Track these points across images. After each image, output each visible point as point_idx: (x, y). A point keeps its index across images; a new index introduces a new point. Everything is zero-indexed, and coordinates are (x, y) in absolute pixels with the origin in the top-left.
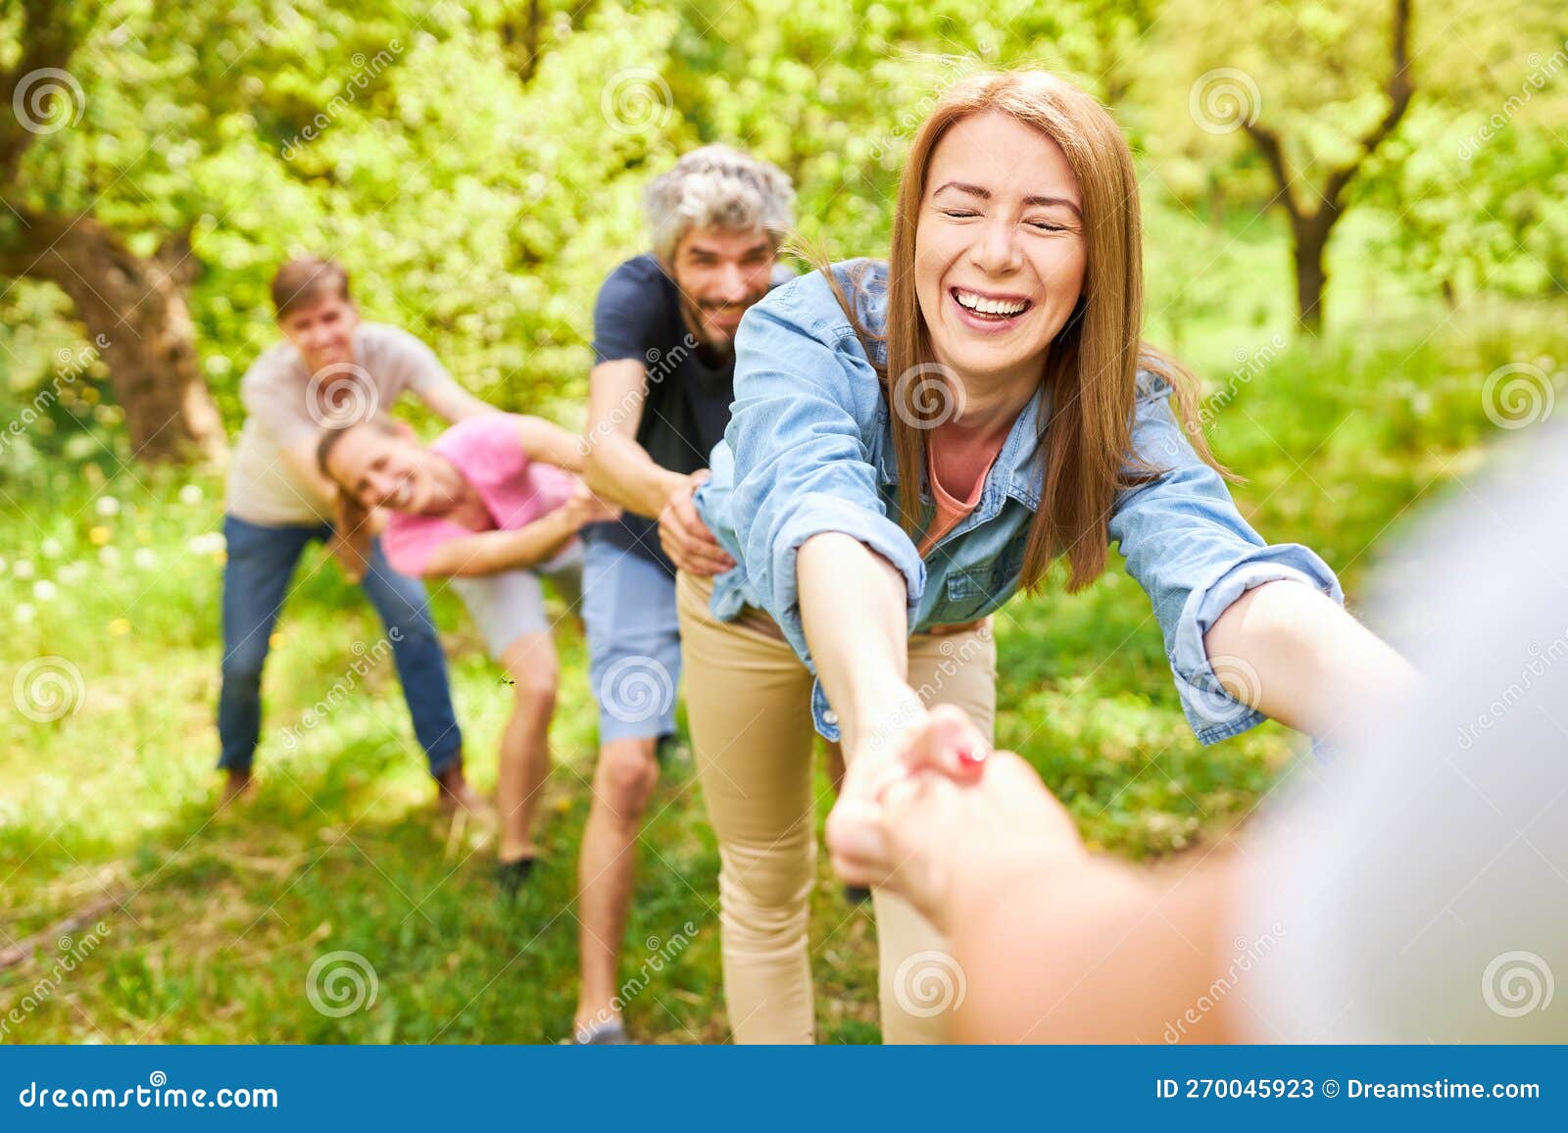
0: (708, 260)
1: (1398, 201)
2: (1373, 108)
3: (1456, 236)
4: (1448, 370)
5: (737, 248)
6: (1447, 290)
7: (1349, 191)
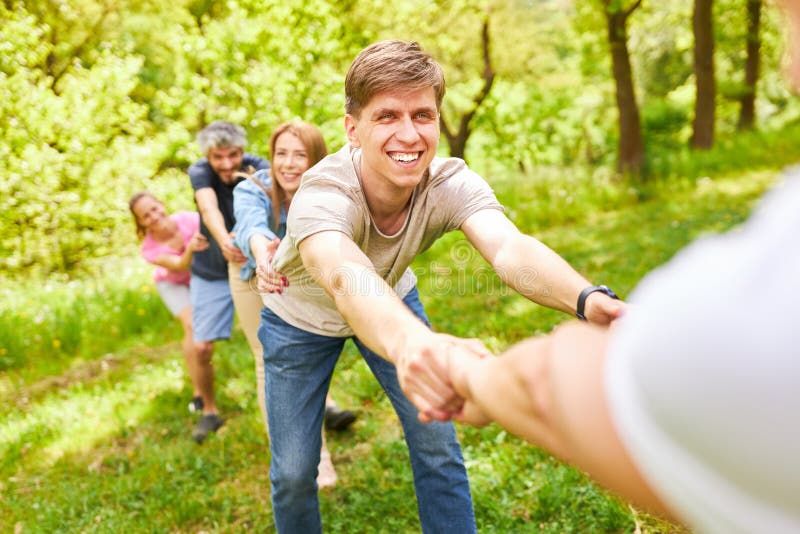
0: (219, 157)
1: (494, 127)
2: (478, 84)
3: (521, 141)
4: (523, 200)
5: (228, 152)
6: (521, 166)
7: (472, 124)
